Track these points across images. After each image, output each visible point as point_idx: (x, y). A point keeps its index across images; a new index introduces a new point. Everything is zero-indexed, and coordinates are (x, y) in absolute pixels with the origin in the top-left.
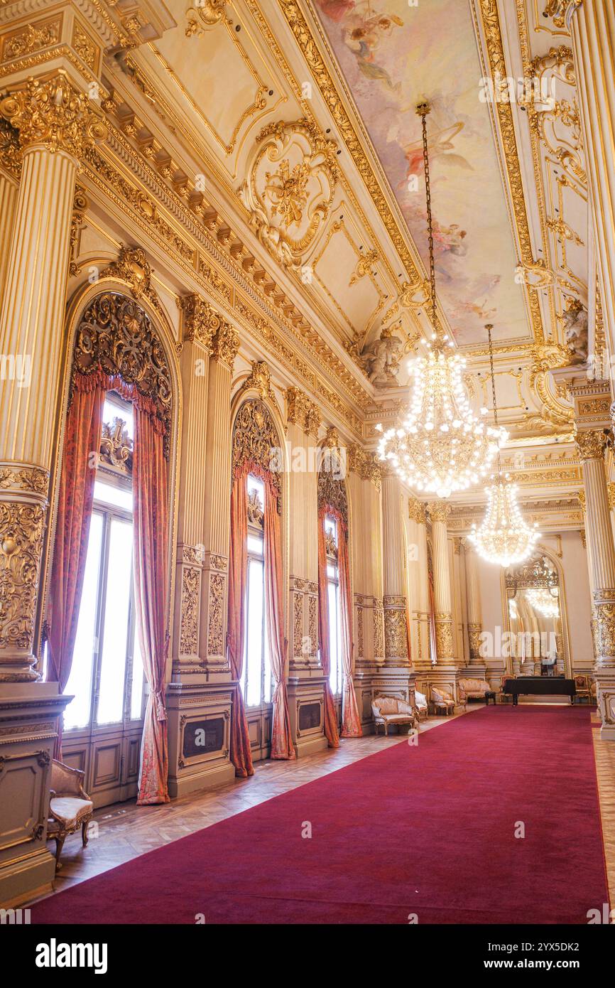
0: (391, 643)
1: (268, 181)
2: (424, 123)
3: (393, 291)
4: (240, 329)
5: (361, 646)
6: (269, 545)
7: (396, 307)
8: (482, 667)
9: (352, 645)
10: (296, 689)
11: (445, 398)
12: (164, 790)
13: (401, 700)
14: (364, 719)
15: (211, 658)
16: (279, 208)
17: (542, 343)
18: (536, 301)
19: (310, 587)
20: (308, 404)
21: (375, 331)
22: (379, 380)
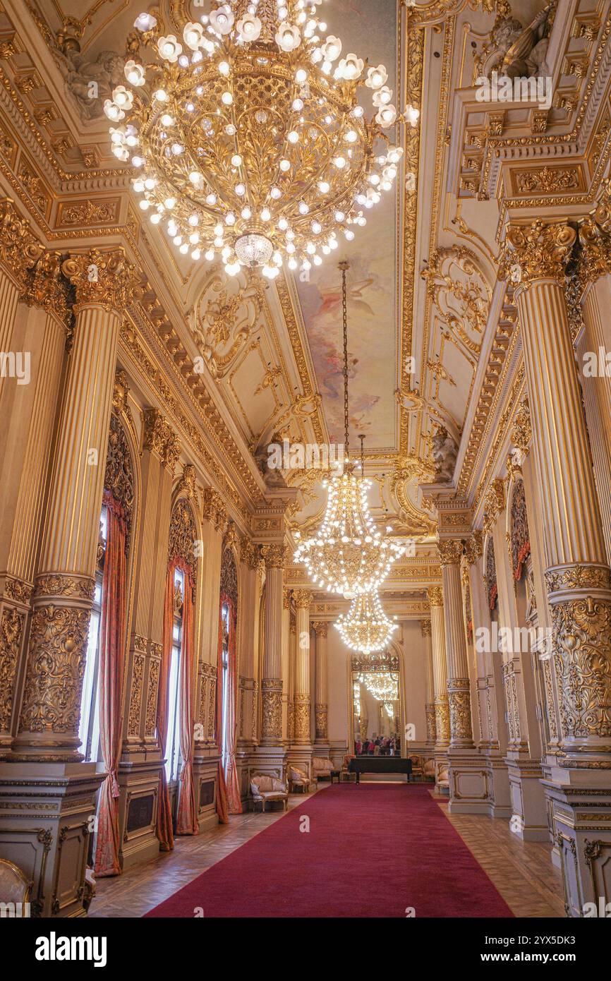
0: (268, 724)
1: (209, 307)
2: (344, 277)
3: (287, 401)
4: (184, 442)
5: (242, 727)
6: (186, 632)
7: (288, 414)
8: (327, 746)
9: (236, 725)
10: (200, 767)
11: (356, 515)
12: (117, 863)
13: (276, 778)
14: (242, 796)
15: (147, 738)
16: (213, 329)
17: (405, 455)
18: (406, 422)
19: (212, 672)
20: (220, 503)
21: (268, 433)
22: (270, 480)
